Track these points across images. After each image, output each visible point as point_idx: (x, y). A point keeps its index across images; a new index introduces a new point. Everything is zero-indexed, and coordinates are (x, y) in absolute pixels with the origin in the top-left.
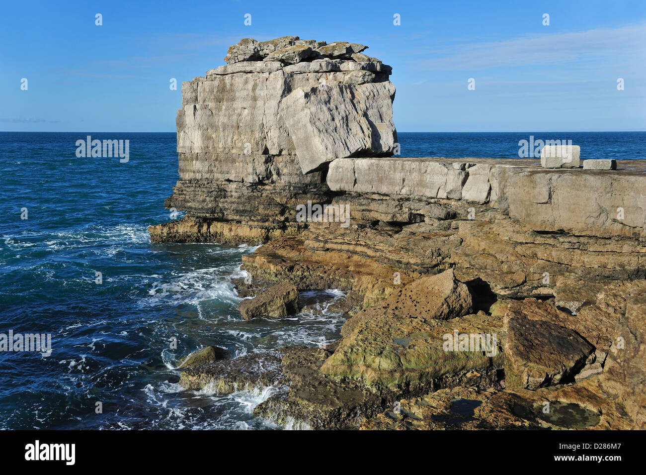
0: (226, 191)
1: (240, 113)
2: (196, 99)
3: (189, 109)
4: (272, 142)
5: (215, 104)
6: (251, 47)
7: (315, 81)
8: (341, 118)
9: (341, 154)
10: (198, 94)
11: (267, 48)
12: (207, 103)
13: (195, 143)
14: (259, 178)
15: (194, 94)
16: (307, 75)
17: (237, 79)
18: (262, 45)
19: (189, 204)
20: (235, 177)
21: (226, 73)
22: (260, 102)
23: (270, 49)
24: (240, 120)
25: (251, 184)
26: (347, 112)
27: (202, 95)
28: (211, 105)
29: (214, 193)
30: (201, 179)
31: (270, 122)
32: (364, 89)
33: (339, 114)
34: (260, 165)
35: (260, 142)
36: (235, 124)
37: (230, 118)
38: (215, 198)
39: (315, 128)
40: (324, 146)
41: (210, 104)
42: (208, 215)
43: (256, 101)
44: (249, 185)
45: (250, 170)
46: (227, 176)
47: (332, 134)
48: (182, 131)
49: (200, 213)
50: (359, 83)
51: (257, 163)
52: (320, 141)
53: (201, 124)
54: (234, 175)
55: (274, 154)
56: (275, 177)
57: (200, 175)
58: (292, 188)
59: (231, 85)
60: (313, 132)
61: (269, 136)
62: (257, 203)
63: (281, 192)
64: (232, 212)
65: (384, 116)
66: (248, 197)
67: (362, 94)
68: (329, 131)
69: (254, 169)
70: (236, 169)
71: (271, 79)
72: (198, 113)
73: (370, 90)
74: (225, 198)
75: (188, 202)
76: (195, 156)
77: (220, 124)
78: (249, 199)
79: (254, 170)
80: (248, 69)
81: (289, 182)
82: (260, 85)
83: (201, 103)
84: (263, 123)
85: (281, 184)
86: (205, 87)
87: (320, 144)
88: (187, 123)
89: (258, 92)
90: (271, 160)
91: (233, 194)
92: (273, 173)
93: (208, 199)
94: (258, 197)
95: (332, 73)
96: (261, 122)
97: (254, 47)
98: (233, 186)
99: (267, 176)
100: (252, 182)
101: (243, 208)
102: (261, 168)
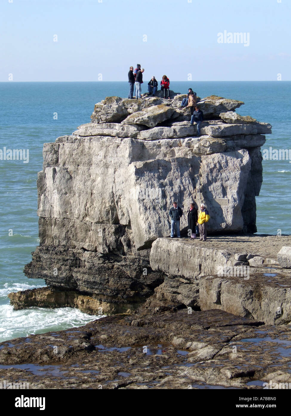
0: (81, 261)
1: (94, 179)
2: (57, 161)
3: (49, 172)
4: (122, 211)
5: (73, 167)
6: (115, 106)
7: (167, 148)
8: (172, 194)
9: (165, 233)
10: (59, 156)
11: (131, 107)
12: (66, 166)
13: (55, 207)
14: (109, 249)
15: (55, 156)
16: (159, 142)
17: (94, 142)
18: (125, 104)
19: (45, 272)
20: (89, 246)
21: (86, 135)
22: (111, 170)
23: (133, 109)
24: (94, 187)
25: (102, 255)
26: (182, 188)
27: (63, 157)
28: (71, 168)
29: (69, 261)
30: (59, 245)
31: (119, 190)
32: (210, 160)
33: (172, 190)
34: (110, 235)
35: (110, 211)
36: (89, 191)
37: (85, 184)
38: (70, 267)
39: (141, 205)
40: (147, 224)
41: (69, 167)
42: (62, 285)
43: (107, 168)
44: (101, 255)
45: (101, 240)
46: (82, 245)
47: (160, 212)
48: (42, 194)
49: (55, 282)
50: (208, 153)
51: (107, 233)
52: (144, 219)
53: (60, 188)
54: (87, 244)
55: (124, 224)
56: (125, 248)
57: (57, 241)
58: (141, 261)
59: (89, 148)
60: (140, 209)
61: (119, 204)
62: (107, 275)
63: (131, 265)
64: (84, 283)
65: (228, 191)
66: (99, 268)
67: (206, 166)
68: (157, 208)
69: (105, 239)
70: (90, 237)
71: (121, 146)
72: (58, 175)
73: (216, 161)
74: (79, 267)
75: (45, 269)
76: (53, 221)
77: (76, 189)
78: (100, 271)
79: (103, 240)
80: (106, 131)
81: (139, 255)
82: (111, 152)
83: (61, 165)
84: (112, 192)
85: (132, 256)
86: (66, 149)
87: (143, 222)
88: (48, 186)
89: (109, 159)
90: (121, 230)
91: (86, 263)
92: (124, 244)
93: (63, 267)
94: (109, 269)
95: (187, 139)
96: (111, 191)
97: (117, 106)
98: (87, 254)
99: (117, 247)
100: (102, 252)
101: (94, 280)
102: (111, 239)
